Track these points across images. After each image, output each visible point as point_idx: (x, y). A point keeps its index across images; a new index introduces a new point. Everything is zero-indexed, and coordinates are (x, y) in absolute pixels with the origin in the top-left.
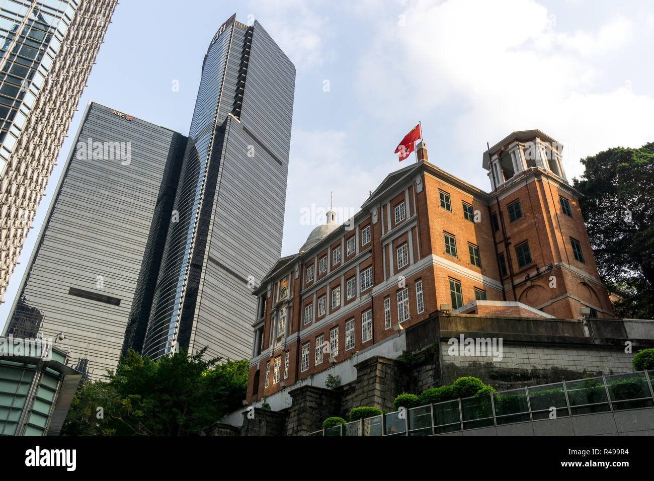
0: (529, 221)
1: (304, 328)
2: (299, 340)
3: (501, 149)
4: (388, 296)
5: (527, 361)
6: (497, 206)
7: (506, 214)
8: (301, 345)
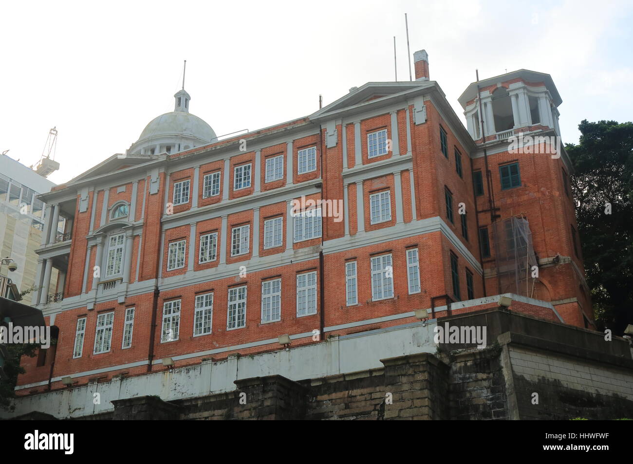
0: (531, 194)
1: (166, 275)
2: (157, 292)
3: (496, 85)
4: (355, 258)
5: (590, 383)
6: (483, 161)
7: (497, 176)
8: (160, 300)
